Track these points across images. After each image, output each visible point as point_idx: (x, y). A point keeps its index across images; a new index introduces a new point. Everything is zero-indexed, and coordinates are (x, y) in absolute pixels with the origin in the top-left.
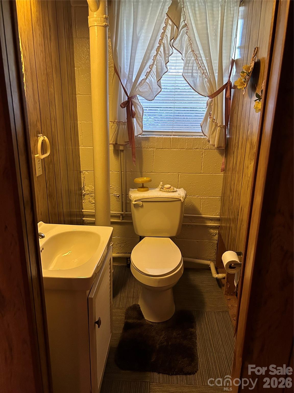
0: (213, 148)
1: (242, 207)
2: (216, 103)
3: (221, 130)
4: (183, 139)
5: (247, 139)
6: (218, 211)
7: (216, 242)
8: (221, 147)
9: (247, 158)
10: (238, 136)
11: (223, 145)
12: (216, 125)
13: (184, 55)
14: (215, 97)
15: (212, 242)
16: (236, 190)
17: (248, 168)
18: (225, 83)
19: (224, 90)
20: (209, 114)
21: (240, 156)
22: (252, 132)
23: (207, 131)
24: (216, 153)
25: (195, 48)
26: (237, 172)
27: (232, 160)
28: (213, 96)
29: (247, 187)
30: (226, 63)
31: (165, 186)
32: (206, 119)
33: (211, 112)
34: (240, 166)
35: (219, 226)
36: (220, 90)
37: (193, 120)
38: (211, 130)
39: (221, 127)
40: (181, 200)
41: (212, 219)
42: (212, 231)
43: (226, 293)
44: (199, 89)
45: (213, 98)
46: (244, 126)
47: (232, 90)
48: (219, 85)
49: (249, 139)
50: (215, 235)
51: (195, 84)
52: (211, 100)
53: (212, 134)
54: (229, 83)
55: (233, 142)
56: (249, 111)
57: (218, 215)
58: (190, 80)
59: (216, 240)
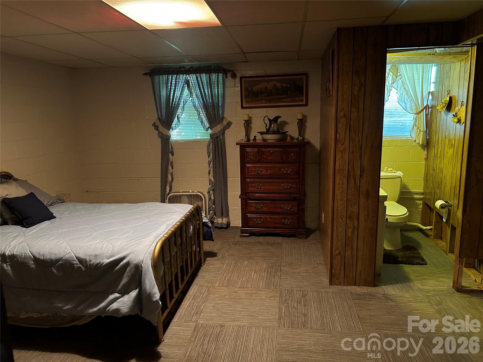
0: (418, 145)
1: (445, 176)
2: (420, 117)
3: (424, 134)
4: (397, 140)
5: (446, 137)
6: (422, 188)
7: (421, 210)
8: (424, 144)
9: (447, 148)
10: (437, 136)
11: (425, 143)
12: (420, 130)
13: (398, 90)
14: (419, 114)
15: (418, 210)
16: (439, 168)
17: (448, 153)
18: (425, 106)
19: (425, 110)
20: (415, 124)
21: (441, 147)
22: (449, 133)
23: (413, 135)
24: (420, 149)
25: (406, 87)
26: (438, 158)
27: (433, 152)
28: (418, 113)
29: (448, 164)
30: (425, 93)
31: (388, 169)
32: (413, 128)
33: (416, 123)
34: (441, 153)
35: (423, 198)
36: (422, 110)
37: (399, 128)
38: (417, 134)
39: (423, 132)
40: (401, 177)
41: (417, 193)
42: (418, 202)
43: (434, 238)
44: (409, 110)
45: (417, 115)
46: (442, 130)
47: (430, 110)
48: (421, 107)
49: (447, 137)
50: (420, 205)
51: (406, 107)
52: (416, 116)
53: (418, 136)
54: (427, 105)
55: (433, 140)
56: (446, 122)
57: (422, 190)
58: (403, 105)
59: (421, 208)
